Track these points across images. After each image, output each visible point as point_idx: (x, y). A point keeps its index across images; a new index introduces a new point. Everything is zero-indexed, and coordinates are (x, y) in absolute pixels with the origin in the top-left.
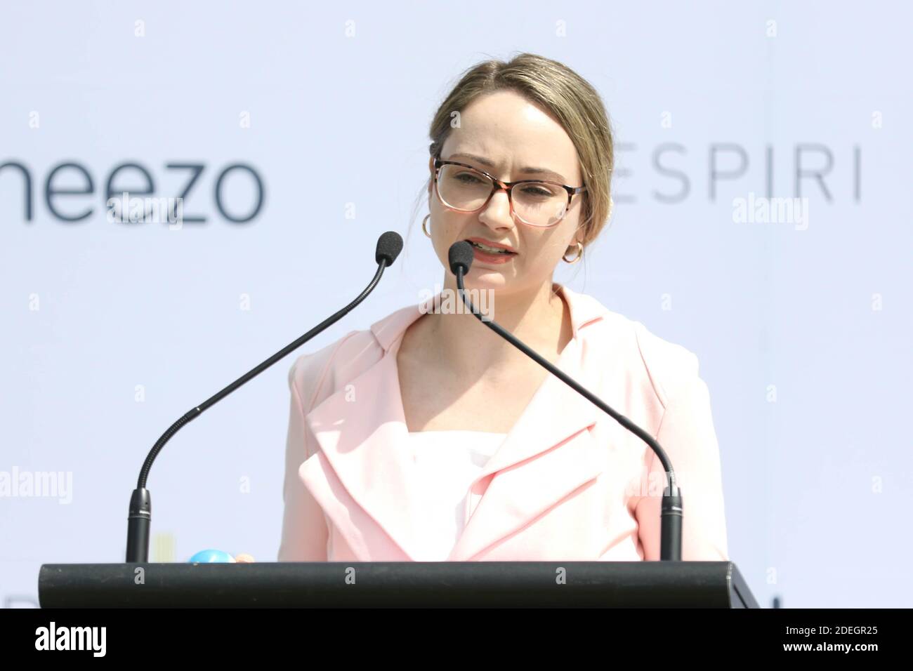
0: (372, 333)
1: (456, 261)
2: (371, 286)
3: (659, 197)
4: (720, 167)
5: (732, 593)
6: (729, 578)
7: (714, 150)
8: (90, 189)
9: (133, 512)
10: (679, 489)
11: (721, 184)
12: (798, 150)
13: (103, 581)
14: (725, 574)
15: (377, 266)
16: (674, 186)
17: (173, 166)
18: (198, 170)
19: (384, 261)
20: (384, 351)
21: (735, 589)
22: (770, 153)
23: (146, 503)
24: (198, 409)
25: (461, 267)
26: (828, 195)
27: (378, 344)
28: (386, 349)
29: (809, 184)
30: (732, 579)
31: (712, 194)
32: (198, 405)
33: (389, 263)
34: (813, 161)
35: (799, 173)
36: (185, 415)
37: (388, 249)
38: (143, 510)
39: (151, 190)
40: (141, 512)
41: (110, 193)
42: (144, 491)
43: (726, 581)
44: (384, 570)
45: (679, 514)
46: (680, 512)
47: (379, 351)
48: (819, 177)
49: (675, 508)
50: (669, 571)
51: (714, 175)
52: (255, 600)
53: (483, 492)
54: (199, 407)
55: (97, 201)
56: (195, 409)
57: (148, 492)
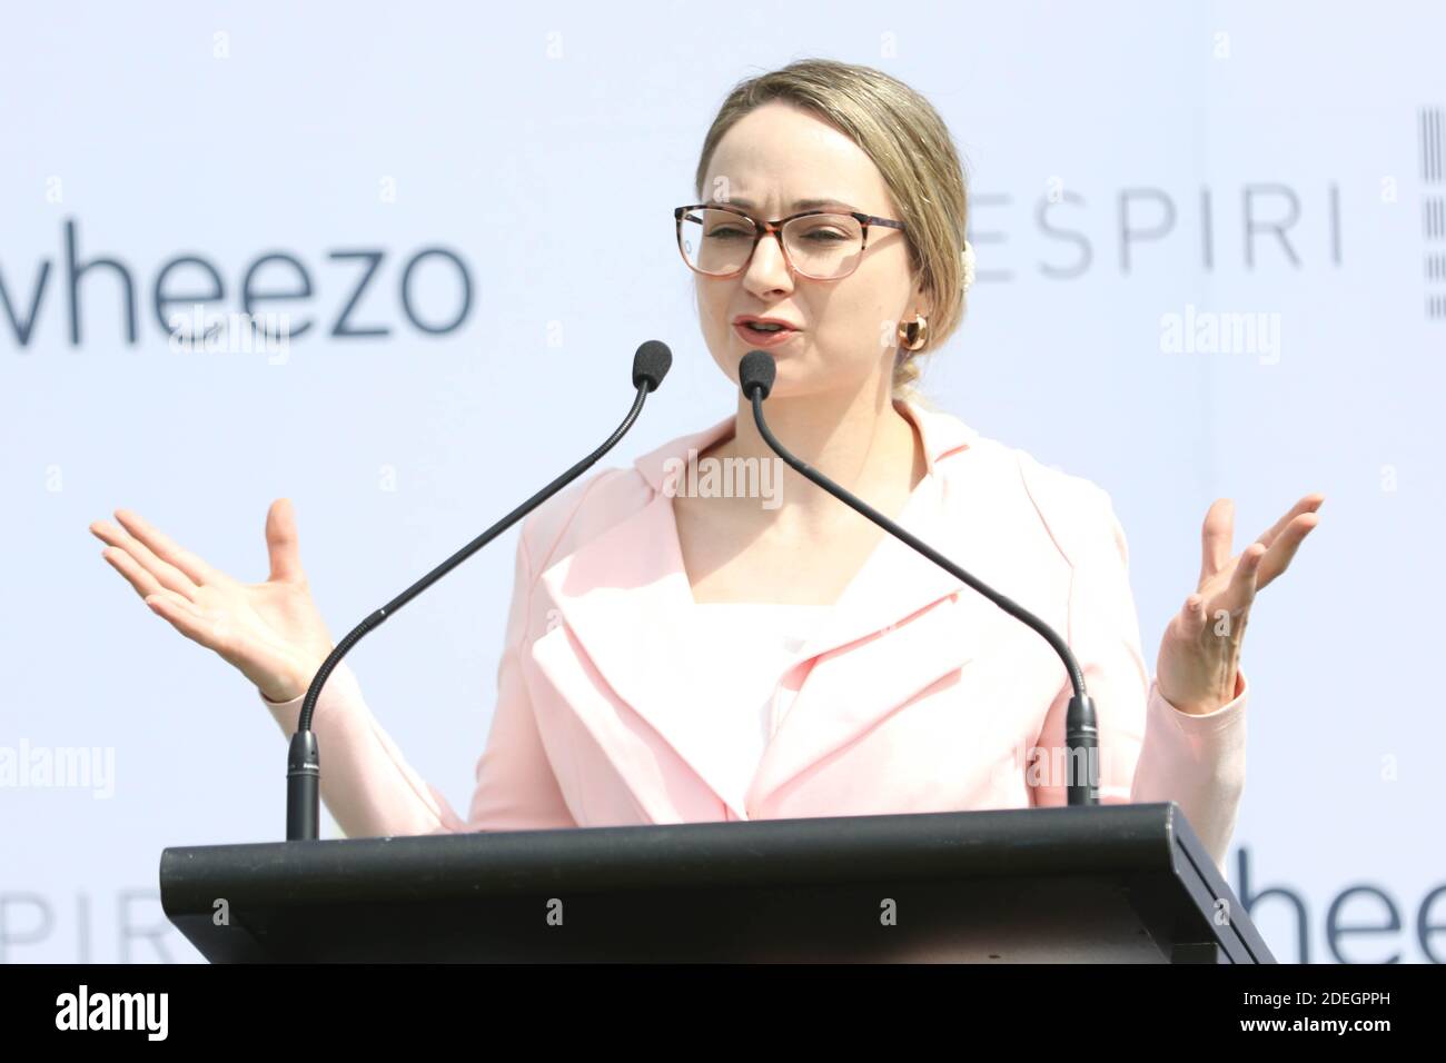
0: (637, 470)
1: (751, 379)
2: (630, 420)
3: (1047, 270)
4: (1135, 223)
5: (1175, 850)
6: (1169, 827)
7: (1124, 198)
8: (219, 295)
9: (294, 766)
10: (1091, 701)
11: (1137, 249)
12: (1248, 194)
13: (254, 869)
14: (1163, 822)
15: (636, 391)
16: (1067, 254)
17: (338, 256)
18: (375, 259)
19: (646, 384)
20: (653, 491)
21: (1179, 842)
22: (1206, 199)
23: (313, 753)
24: (383, 612)
25: (759, 389)
26: (1294, 258)
27: (645, 482)
28: (657, 489)
29: (1266, 243)
30: (1173, 829)
31: (1125, 263)
32: (381, 607)
33: (653, 386)
34: (1269, 209)
35: (1250, 227)
36: (364, 622)
37: (650, 367)
38: (308, 762)
39: (307, 291)
40: (306, 766)
41: (249, 299)
42: (308, 735)
43: (1164, 832)
44: (664, 836)
45: (1092, 737)
46: (1094, 734)
47: (646, 492)
48: (1280, 231)
49: (1086, 728)
50: (1080, 821)
51: (1126, 235)
52: (477, 887)
53: (798, 687)
54: (384, 609)
55: (230, 310)
56: (379, 611)
57: (314, 736)
